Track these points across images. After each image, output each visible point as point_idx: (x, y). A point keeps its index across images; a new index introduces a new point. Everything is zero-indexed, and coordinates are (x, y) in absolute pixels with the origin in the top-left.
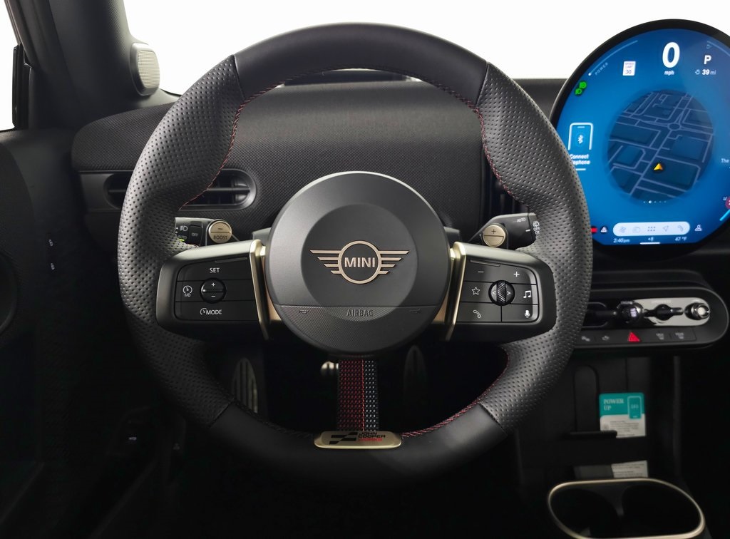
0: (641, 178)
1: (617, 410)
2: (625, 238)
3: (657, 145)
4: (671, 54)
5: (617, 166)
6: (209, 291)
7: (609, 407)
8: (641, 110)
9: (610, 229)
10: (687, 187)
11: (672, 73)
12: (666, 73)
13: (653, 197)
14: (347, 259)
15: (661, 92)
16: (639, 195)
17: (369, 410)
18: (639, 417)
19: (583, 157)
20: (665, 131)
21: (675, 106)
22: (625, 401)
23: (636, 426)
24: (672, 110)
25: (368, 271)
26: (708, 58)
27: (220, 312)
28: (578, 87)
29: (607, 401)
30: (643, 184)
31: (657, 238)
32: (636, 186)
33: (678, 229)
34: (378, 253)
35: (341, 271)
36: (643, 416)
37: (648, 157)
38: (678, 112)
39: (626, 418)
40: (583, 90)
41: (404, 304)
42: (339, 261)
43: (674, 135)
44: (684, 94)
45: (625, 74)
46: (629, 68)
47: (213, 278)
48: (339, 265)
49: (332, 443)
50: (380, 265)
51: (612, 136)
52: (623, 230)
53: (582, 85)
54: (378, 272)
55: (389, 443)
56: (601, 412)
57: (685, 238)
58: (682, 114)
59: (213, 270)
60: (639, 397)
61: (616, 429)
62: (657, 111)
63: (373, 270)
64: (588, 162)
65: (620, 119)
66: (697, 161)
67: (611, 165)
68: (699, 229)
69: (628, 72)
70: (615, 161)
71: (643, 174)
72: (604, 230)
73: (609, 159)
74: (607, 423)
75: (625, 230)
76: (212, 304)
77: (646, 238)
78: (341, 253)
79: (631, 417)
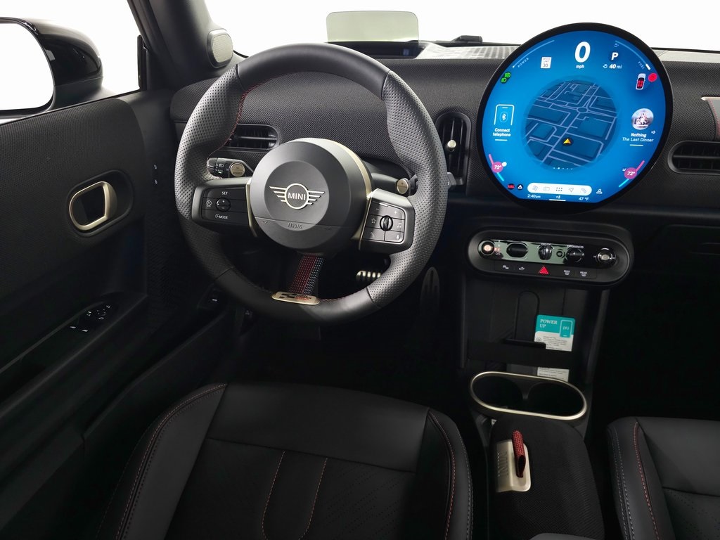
0: (552, 149)
1: (549, 329)
2: (537, 194)
3: (567, 124)
4: (583, 51)
5: (532, 139)
6: (221, 203)
7: (544, 326)
8: (554, 96)
9: (525, 187)
10: (591, 158)
11: (583, 66)
12: (577, 66)
13: (565, 165)
14: (289, 194)
15: (572, 82)
16: (549, 162)
17: (310, 283)
18: (568, 336)
19: (505, 130)
20: (574, 114)
21: (584, 93)
22: (559, 322)
23: (564, 343)
24: (582, 96)
25: (300, 202)
26: (615, 55)
27: (227, 218)
28: (504, 77)
29: (542, 320)
30: (553, 154)
31: (563, 196)
32: (548, 155)
33: (582, 191)
34: (308, 192)
35: (286, 201)
36: (572, 336)
37: (559, 133)
38: (586, 98)
39: (557, 335)
40: (508, 79)
41: (320, 223)
42: (285, 194)
43: (582, 116)
44: (592, 84)
45: (542, 67)
46: (546, 62)
47: (224, 197)
48: (285, 197)
49: (281, 297)
50: (308, 199)
51: (530, 116)
52: (535, 188)
53: (507, 75)
54: (307, 203)
56: (537, 328)
57: (587, 199)
58: (590, 100)
59: (224, 193)
60: (572, 321)
61: (546, 342)
62: (569, 97)
63: (304, 201)
64: (509, 135)
65: (537, 103)
66: (602, 139)
67: (528, 138)
68: (600, 192)
69: (545, 65)
70: (531, 135)
71: (554, 147)
72: (520, 187)
73: (527, 133)
74: (540, 336)
75: (537, 189)
76: (222, 212)
77: (554, 196)
78: (287, 189)
79: (562, 336)
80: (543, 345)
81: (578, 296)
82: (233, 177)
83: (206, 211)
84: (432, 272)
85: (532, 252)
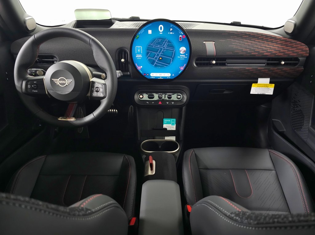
0: (156, 61)
1: (168, 123)
2: (154, 77)
3: (160, 52)
4: (161, 28)
5: (149, 58)
6: (34, 86)
7: (166, 122)
8: (154, 43)
9: (149, 74)
10: (169, 64)
11: (162, 33)
12: (160, 33)
13: (160, 66)
14: (60, 81)
15: (159, 38)
16: (156, 66)
17: (72, 113)
18: (174, 125)
19: (140, 55)
20: (161, 49)
21: (163, 42)
22: (171, 121)
23: (173, 127)
24: (163, 43)
25: (64, 84)
26: (171, 29)
27: (37, 91)
28: (137, 37)
29: (165, 120)
30: (157, 63)
31: (162, 77)
32: (155, 63)
33: (167, 75)
34: (66, 80)
35: (59, 84)
36: (175, 125)
37: (158, 56)
38: (164, 44)
39: (170, 125)
40: (138, 37)
41: (72, 91)
42: (58, 81)
43: (164, 50)
44: (166, 39)
45: (149, 33)
46: (150, 32)
47: (35, 84)
48: (58, 82)
49: (61, 119)
50: (67, 83)
51: (147, 50)
52: (153, 75)
53: (138, 36)
54: (66, 84)
55: (73, 119)
56: (164, 123)
57: (170, 77)
58: (166, 44)
59: (35, 82)
60: (175, 120)
62: (159, 43)
63: (65, 84)
64: (142, 57)
65: (149, 45)
66: (171, 57)
67: (148, 58)
68: (173, 75)
69: (150, 33)
70: (149, 56)
71: (157, 60)
72: (148, 75)
73: (147, 56)
74: (165, 126)
75: (154, 75)
76: (35, 89)
77: (159, 77)
78: (58, 80)
79: (172, 125)
80: (166, 129)
81: (176, 111)
82: (39, 76)
83: (28, 89)
84: (132, 107)
85: (156, 97)
